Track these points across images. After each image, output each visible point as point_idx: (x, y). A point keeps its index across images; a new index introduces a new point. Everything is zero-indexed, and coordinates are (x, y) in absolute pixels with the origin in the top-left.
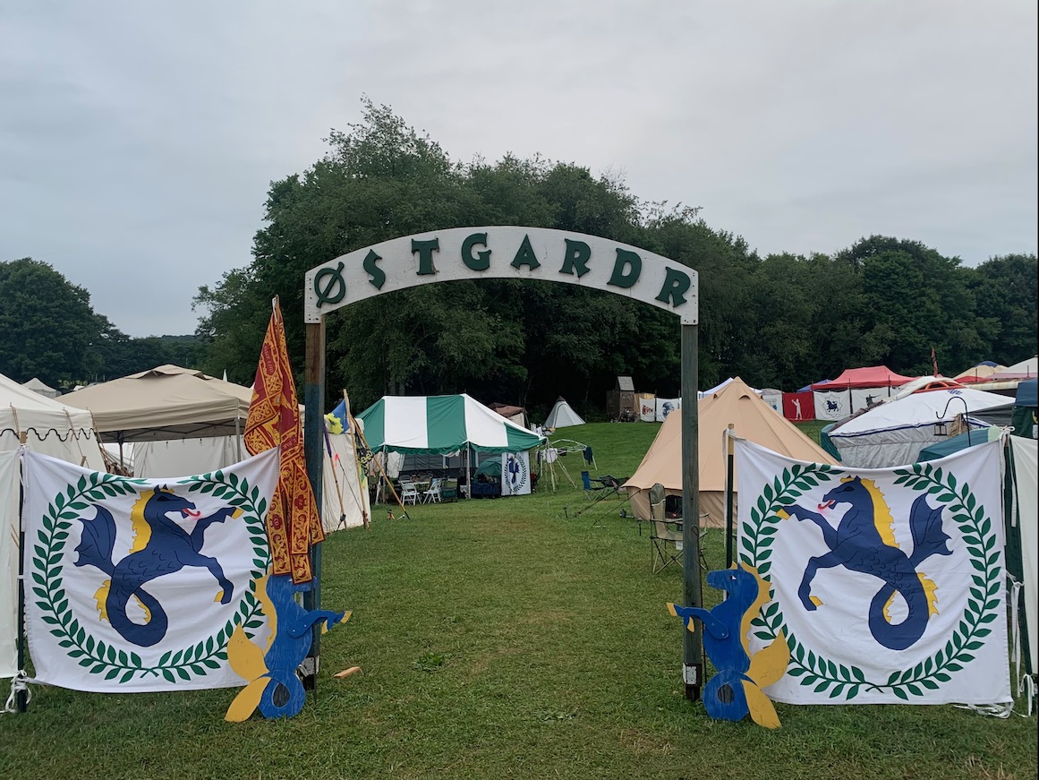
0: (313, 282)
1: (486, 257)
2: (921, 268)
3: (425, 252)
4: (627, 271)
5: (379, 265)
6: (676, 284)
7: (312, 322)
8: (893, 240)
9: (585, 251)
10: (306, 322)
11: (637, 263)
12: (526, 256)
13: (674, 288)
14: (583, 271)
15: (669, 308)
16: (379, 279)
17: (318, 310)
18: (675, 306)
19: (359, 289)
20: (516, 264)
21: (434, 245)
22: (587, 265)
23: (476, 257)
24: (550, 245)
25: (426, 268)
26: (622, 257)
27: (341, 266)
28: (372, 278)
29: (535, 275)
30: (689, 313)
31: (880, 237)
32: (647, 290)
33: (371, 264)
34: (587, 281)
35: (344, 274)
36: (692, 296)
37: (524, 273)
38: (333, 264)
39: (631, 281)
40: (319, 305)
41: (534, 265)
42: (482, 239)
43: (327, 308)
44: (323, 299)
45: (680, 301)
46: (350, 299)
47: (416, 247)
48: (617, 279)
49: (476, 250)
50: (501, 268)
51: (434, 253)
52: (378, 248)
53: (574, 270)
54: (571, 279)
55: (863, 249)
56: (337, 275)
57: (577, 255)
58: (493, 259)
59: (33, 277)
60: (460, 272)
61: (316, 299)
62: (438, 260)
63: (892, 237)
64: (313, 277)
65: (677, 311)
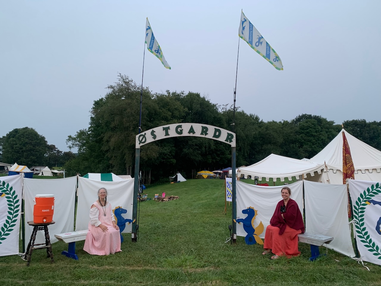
0: (138, 138)
1: (181, 131)
2: (320, 125)
3: (166, 130)
4: (217, 134)
5: (155, 133)
6: (230, 137)
7: (137, 148)
8: (310, 116)
9: (207, 129)
10: (136, 148)
11: (220, 132)
12: (192, 130)
13: (229, 137)
14: (206, 134)
15: (228, 143)
16: (155, 137)
17: (139, 145)
18: (230, 142)
19: (150, 139)
20: (189, 132)
21: (169, 128)
22: (207, 132)
23: (179, 131)
24: (198, 128)
25: (167, 134)
26: (216, 130)
27: (145, 134)
28: (153, 137)
29: (194, 135)
30: (233, 144)
31: (306, 114)
32: (223, 138)
33: (153, 133)
34: (207, 137)
35: (146, 136)
36: (234, 140)
37: (191, 135)
38: (143, 133)
39: (219, 136)
40: (139, 144)
41: (194, 133)
42: (180, 126)
43: (142, 144)
44: (140, 142)
45: (231, 141)
46: (147, 142)
47: (164, 129)
48: (215, 136)
49: (179, 129)
50: (185, 133)
51: (168, 130)
52: (154, 129)
53: (204, 134)
54: (203, 136)
55: (299, 119)
56: (144, 136)
57: (205, 130)
58: (183, 131)
59: (27, 133)
60: (175, 135)
61: (139, 142)
62: (170, 132)
63: (310, 114)
64: (138, 137)
65: (230, 144)
